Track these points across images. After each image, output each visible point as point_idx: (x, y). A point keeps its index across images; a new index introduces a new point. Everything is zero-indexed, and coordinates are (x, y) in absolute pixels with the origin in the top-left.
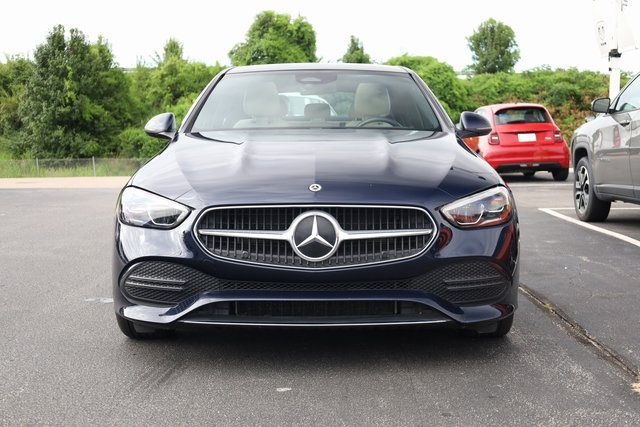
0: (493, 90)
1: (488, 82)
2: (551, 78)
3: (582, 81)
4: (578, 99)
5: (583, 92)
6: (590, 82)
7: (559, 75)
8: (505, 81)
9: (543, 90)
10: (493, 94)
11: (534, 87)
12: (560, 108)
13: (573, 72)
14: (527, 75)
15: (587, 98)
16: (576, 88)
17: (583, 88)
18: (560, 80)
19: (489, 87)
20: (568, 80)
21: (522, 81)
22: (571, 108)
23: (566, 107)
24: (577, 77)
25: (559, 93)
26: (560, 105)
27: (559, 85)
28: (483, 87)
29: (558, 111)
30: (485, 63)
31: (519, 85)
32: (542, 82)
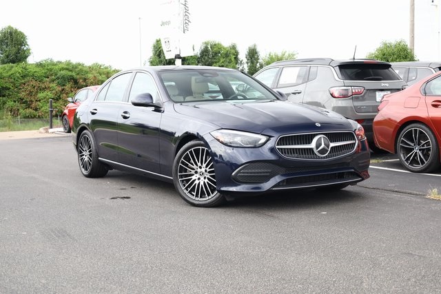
0: (18, 75)
1: (13, 69)
2: (57, 67)
3: (77, 70)
4: (76, 82)
5: (78, 77)
6: (81, 70)
7: (61, 66)
8: (25, 69)
9: (52, 75)
10: (18, 78)
11: (45, 73)
12: (64, 87)
13: (69, 63)
14: (40, 65)
15: (81, 80)
16: (74, 74)
17: (78, 74)
18: (63, 69)
19: (15, 73)
20: (67, 69)
21: (37, 70)
22: (72, 87)
23: (68, 86)
24: (73, 67)
25: (63, 77)
26: (64, 85)
27: (63, 72)
28: (10, 73)
29: (63, 90)
30: (7, 57)
31: (35, 72)
32: (51, 70)
